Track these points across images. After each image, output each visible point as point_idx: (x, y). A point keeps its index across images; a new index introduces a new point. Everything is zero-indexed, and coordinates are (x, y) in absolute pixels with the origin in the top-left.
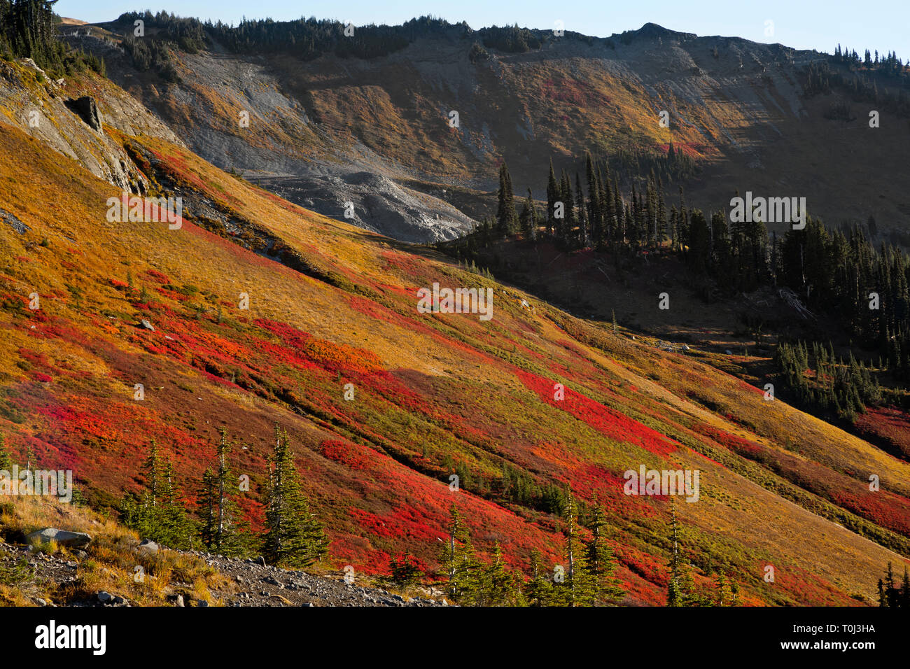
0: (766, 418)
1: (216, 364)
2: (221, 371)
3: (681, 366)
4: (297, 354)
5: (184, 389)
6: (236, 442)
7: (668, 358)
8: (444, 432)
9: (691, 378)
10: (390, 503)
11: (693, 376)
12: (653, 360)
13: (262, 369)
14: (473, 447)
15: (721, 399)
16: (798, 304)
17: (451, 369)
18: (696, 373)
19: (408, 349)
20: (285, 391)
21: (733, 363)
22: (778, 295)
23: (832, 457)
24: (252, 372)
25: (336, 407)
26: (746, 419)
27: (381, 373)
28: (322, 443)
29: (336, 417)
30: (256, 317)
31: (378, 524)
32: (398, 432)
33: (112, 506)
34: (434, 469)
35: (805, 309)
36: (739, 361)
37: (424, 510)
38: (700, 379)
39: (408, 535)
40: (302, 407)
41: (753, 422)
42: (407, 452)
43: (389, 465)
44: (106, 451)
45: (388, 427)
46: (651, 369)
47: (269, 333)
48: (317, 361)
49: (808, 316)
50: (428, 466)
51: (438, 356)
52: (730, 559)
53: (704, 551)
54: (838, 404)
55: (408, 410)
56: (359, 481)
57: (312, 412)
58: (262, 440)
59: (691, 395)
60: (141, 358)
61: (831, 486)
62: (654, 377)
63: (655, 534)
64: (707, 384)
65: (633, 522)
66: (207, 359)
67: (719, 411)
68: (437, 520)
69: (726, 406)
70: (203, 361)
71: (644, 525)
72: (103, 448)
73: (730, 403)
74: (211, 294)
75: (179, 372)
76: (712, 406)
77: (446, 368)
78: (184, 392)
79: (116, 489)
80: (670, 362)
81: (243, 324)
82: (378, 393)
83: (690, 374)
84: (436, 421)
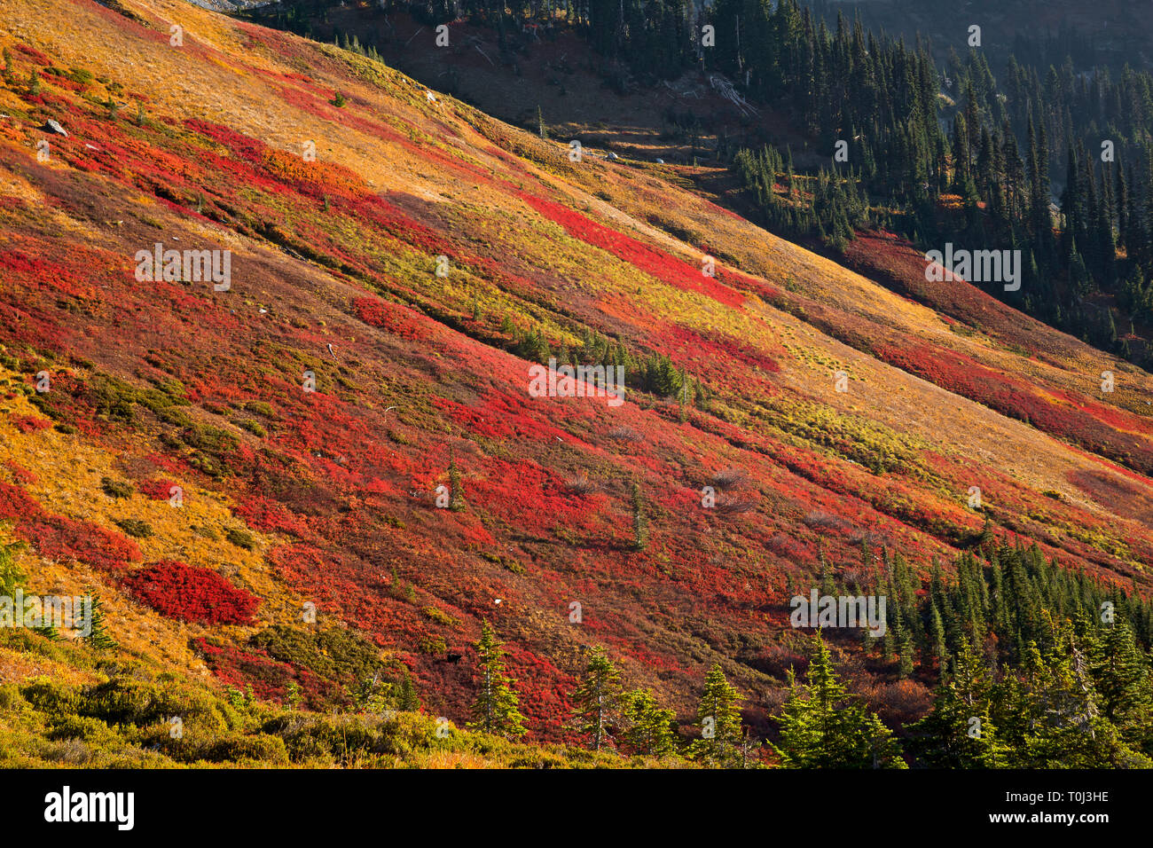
0: (748, 249)
1: (169, 186)
2: (178, 196)
3: (632, 182)
4: (256, 171)
5: (149, 224)
6: (249, 303)
7: (614, 170)
8: (483, 282)
9: (648, 197)
10: (474, 388)
11: (651, 195)
12: (598, 173)
13: (225, 194)
14: (528, 304)
15: (692, 226)
16: (734, 95)
17: (445, 191)
18: (652, 190)
19: (383, 163)
20: (268, 226)
21: (681, 176)
22: (708, 83)
23: (837, 299)
24: (218, 199)
25: (339, 247)
26: (726, 251)
27: (373, 199)
28: (353, 302)
29: (345, 263)
30: (184, 117)
31: (476, 420)
32: (428, 283)
33: (138, 402)
34: (494, 336)
35: (744, 102)
36: (688, 172)
37: (519, 397)
38: (661, 199)
39: (519, 434)
40: (296, 248)
41: (735, 256)
42: (451, 313)
43: (444, 332)
44: (92, 317)
45: (414, 277)
46: (598, 186)
47: (211, 140)
48: (286, 182)
49: (749, 112)
50: (486, 333)
51: (425, 174)
52: (892, 449)
53: (857, 440)
54: (821, 228)
55: (426, 251)
56: (423, 356)
57: (313, 257)
58: (279, 299)
59: (653, 220)
60: (72, 176)
61: (872, 339)
62: (604, 197)
63: (791, 419)
64: (671, 205)
65: (758, 403)
66: (156, 180)
67: (692, 242)
68: (541, 412)
69: (699, 234)
70: (150, 182)
71: (772, 407)
72: (86, 313)
73: (702, 229)
74: (111, 82)
75: (129, 198)
76: (682, 235)
77: (441, 191)
78: (150, 228)
79: (129, 375)
80: (619, 176)
81: (171, 127)
82: (381, 228)
83: (646, 192)
84: (468, 268)
